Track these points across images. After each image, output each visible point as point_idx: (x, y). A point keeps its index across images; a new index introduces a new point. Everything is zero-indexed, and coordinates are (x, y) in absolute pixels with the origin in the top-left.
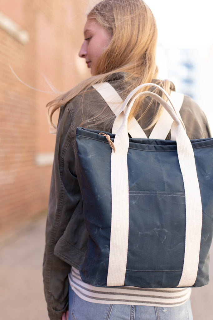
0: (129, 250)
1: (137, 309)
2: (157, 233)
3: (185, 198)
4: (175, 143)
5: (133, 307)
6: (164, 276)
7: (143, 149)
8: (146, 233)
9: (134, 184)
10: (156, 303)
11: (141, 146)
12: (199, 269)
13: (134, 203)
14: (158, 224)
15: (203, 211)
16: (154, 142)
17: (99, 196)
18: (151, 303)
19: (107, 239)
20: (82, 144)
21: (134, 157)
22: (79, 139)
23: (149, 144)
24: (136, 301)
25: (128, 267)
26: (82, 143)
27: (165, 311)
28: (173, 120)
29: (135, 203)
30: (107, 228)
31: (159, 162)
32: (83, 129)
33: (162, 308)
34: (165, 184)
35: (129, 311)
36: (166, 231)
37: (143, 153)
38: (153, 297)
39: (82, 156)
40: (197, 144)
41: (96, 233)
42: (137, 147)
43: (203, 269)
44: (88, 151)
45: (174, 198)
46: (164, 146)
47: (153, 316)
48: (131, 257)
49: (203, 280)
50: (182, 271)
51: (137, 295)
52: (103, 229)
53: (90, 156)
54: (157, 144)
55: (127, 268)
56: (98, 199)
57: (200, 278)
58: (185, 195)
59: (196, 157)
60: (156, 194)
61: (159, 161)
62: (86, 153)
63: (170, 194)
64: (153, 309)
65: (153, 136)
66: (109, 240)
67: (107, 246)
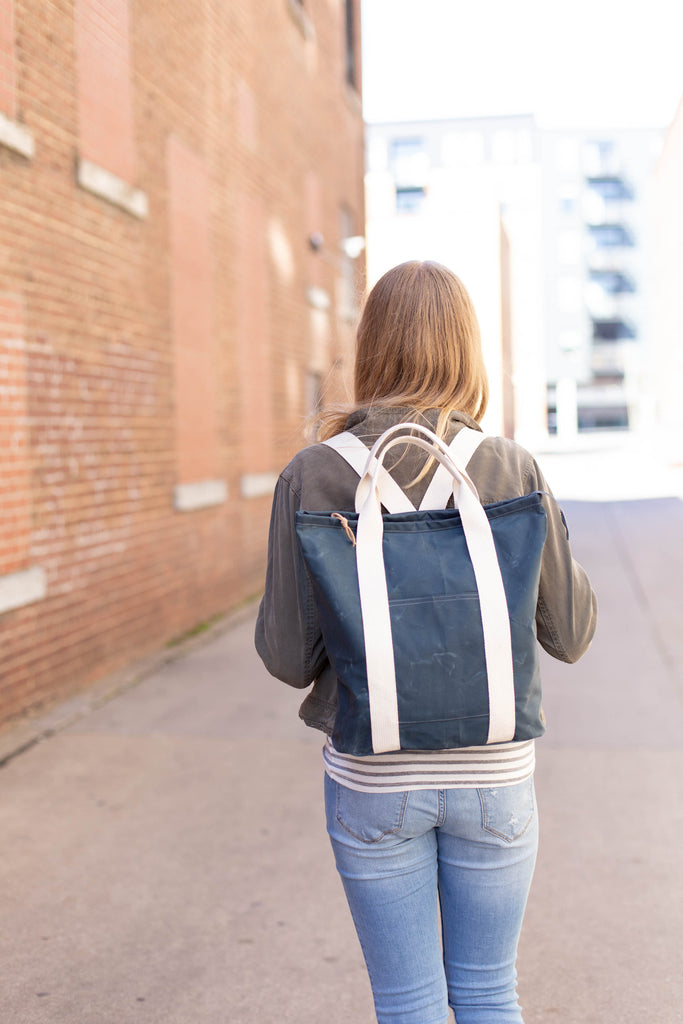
0: (398, 691)
1: (449, 794)
2: (439, 661)
3: (479, 601)
4: (457, 514)
5: (441, 792)
6: (462, 727)
7: (407, 529)
8: (422, 661)
9: (396, 589)
10: (479, 782)
11: (404, 526)
12: (518, 710)
13: (398, 618)
14: (439, 645)
15: (510, 618)
16: (427, 516)
17: (342, 614)
18: (470, 782)
19: (363, 679)
20: (307, 537)
21: (393, 545)
22: (302, 529)
23: (419, 520)
24: (445, 783)
25: (401, 718)
26: (306, 535)
27: (494, 793)
28: (452, 478)
29: (401, 619)
30: (361, 662)
31: (435, 548)
32: (306, 513)
33: (490, 790)
34: (446, 583)
35: (435, 798)
36: (454, 655)
37: (409, 537)
38: (474, 772)
39: (309, 555)
40: (494, 512)
41: (346, 671)
42: (397, 528)
43: (526, 710)
44: (318, 546)
45: (461, 604)
46: (441, 521)
47: (476, 805)
48: (403, 701)
49: (529, 728)
50: (488, 716)
51: (446, 773)
52: (355, 663)
53: (322, 555)
54: (433, 519)
55: (399, 720)
56: (342, 619)
57: (522, 726)
58: (478, 596)
59: (493, 532)
60: (432, 600)
61: (434, 546)
62: (315, 551)
63: (455, 598)
64: (475, 792)
65: (425, 506)
66: (365, 679)
67: (364, 689)
